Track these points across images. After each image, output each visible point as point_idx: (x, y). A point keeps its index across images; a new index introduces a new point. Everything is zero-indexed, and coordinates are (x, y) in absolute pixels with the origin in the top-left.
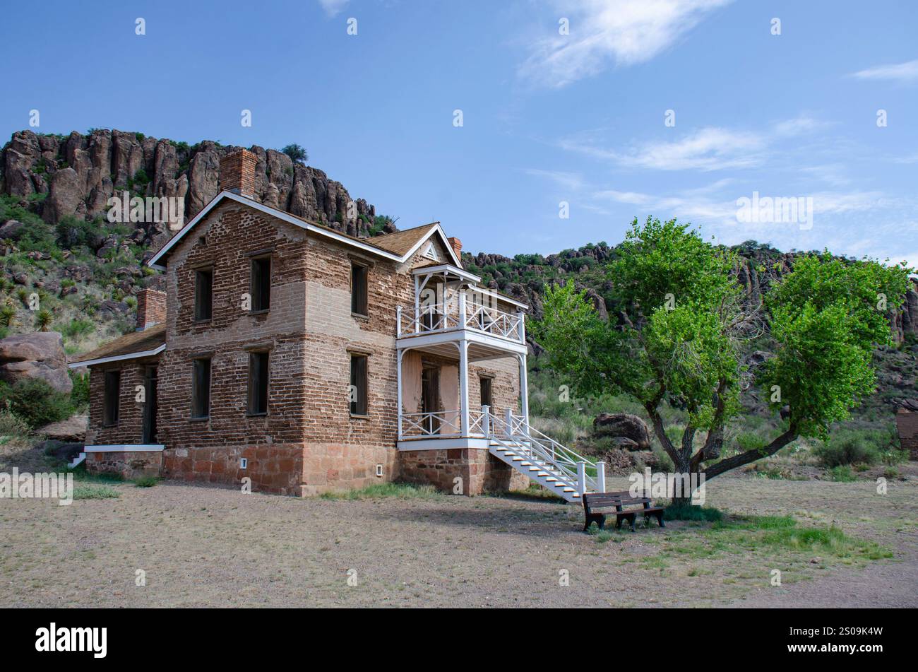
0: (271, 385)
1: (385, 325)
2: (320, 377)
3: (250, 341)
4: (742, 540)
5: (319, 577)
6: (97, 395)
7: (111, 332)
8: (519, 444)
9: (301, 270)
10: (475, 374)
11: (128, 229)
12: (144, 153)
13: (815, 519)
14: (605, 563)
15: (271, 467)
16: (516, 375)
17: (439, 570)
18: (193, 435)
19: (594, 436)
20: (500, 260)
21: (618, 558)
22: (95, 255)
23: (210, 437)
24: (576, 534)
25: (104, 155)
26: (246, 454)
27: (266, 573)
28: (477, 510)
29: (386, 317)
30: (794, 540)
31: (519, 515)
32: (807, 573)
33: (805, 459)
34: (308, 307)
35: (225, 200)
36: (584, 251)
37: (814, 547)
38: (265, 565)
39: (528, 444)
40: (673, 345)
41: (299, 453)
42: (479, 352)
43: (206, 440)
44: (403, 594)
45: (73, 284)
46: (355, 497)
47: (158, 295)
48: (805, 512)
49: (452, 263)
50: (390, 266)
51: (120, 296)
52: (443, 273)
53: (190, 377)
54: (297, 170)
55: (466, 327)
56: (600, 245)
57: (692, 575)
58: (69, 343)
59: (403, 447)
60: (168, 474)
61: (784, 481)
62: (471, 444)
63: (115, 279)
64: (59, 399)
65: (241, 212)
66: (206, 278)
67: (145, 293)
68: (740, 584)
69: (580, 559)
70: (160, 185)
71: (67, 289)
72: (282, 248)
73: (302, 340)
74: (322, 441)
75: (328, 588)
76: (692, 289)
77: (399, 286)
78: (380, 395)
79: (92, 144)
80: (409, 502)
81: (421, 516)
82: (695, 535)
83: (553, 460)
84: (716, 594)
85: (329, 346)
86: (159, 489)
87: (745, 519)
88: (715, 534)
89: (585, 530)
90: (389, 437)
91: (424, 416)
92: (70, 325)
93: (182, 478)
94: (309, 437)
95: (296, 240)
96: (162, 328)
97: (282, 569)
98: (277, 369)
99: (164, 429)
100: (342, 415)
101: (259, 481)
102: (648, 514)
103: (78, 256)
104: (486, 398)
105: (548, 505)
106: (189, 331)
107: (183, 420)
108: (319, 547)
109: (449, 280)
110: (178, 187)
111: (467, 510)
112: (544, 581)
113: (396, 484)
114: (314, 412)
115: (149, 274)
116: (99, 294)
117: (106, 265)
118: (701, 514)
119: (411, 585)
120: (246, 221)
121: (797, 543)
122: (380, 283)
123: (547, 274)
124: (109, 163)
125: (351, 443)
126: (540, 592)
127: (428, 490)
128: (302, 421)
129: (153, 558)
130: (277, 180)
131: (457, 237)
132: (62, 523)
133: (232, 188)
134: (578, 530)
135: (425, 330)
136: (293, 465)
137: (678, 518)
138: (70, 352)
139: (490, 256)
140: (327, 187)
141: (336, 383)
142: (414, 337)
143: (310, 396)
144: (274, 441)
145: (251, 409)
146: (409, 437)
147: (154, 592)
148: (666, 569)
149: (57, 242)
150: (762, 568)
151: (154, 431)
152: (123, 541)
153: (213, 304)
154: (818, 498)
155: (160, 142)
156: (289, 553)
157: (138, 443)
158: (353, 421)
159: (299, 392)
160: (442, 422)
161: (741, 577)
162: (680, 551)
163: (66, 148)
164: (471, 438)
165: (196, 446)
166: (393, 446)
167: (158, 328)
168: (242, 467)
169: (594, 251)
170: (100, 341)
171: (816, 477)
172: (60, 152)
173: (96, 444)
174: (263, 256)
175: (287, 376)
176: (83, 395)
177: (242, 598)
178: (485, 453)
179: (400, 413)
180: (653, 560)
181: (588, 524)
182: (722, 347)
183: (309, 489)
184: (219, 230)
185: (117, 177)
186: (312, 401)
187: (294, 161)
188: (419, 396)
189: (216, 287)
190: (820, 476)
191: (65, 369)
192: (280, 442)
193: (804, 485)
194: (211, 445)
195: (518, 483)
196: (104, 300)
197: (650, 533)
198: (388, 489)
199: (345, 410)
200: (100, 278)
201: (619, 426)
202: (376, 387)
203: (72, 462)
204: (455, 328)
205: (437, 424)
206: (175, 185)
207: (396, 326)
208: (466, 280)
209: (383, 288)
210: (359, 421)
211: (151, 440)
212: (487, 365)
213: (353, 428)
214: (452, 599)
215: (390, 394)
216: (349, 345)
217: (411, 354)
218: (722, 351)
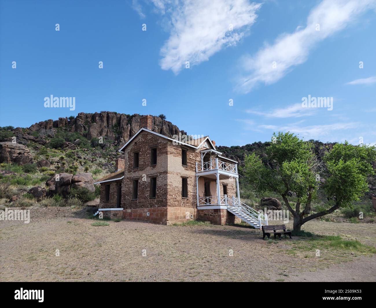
0: (157, 188)
1: (193, 168)
2: (172, 185)
3: (151, 174)
4: (322, 245)
5: (174, 254)
6: (102, 192)
7: (107, 173)
8: (237, 208)
9: (166, 151)
10: (221, 184)
11: (112, 141)
12: (117, 118)
13: (348, 237)
14: (272, 251)
15: (157, 215)
16: (235, 184)
17: (214, 252)
18: (133, 205)
19: (261, 205)
20: (226, 148)
21: (277, 249)
22: (102, 149)
23: (138, 205)
24: (260, 240)
25: (105, 119)
26: (149, 211)
27: (157, 252)
28: (225, 230)
29: (193, 166)
30: (343, 245)
31: (239, 233)
32: (350, 258)
33: (339, 215)
34: (168, 163)
35: (143, 130)
36: (254, 144)
37: (351, 248)
38: (156, 249)
39: (241, 208)
40: (291, 174)
41: (166, 211)
42: (223, 177)
43: (137, 207)
44: (203, 261)
45: (96, 158)
46: (184, 225)
47: (122, 161)
48: (344, 235)
49: (213, 149)
50: (193, 150)
51: (110, 161)
52: (210, 152)
53: (132, 186)
54: (163, 122)
55: (218, 169)
56: (259, 142)
57: (306, 257)
58: (94, 176)
59: (199, 208)
60: (125, 217)
61: (332, 223)
62: (221, 207)
63: (108, 156)
64: (91, 194)
65: (147, 134)
66: (137, 155)
67: (118, 160)
68: (325, 262)
69: (263, 249)
70: (122, 128)
71: (94, 160)
72: (160, 145)
73: (167, 173)
74: (173, 206)
75: (178, 258)
76: (297, 155)
77: (196, 156)
78: (191, 191)
79: (101, 116)
80: (202, 227)
81: (206, 232)
82: (304, 242)
83: (249, 213)
84: (317, 265)
85: (175, 175)
86: (121, 222)
87: (322, 237)
88: (311, 242)
89: (263, 238)
90: (194, 205)
91: (205, 198)
92: (95, 170)
93: (129, 219)
94: (169, 205)
95: (165, 142)
96: (123, 170)
97: (162, 251)
98: (159, 183)
99: (124, 203)
100: (180, 197)
101: (153, 220)
102: (285, 234)
103: (97, 149)
104: (225, 192)
105: (249, 229)
106: (131, 171)
107: (130, 200)
108: (174, 243)
109: (212, 154)
110: (127, 128)
111: (221, 230)
112: (252, 257)
113: (197, 221)
114: (171, 197)
115: (119, 154)
116: (103, 161)
117: (106, 152)
118: (305, 234)
119: (206, 257)
120: (149, 137)
121: (344, 246)
122: (191, 155)
123: (241, 152)
124: (107, 121)
125: (183, 207)
126: (251, 262)
127: (208, 223)
128: (167, 200)
129: (120, 247)
130: (157, 125)
131: (214, 141)
132: (91, 234)
133: (144, 127)
134: (261, 238)
135: (205, 170)
136: (164, 214)
137: (297, 235)
138: (94, 179)
139: (223, 147)
140: (172, 127)
141: (178, 187)
142: (202, 172)
143: (169, 191)
144: (158, 206)
145: (151, 196)
146: (201, 205)
147: (120, 259)
148: (296, 255)
149: (91, 145)
150: (332, 256)
151: (120, 204)
152: (110, 241)
153: (139, 163)
154: (347, 229)
155: (122, 114)
156: (164, 245)
157: (115, 208)
158: (183, 200)
159: (166, 190)
160: (211, 200)
161: (325, 259)
162: (299, 248)
163: (94, 117)
164: (221, 205)
165: (133, 208)
166: (196, 208)
167: (122, 171)
168: (148, 215)
169: (257, 144)
170: (104, 175)
171: (344, 221)
172: (92, 119)
173: (102, 208)
174: (155, 148)
175: (162, 185)
176: (98, 192)
177: (149, 261)
178: (226, 211)
179: (198, 197)
180: (290, 251)
181: (264, 236)
182: (309, 175)
183: (169, 223)
184: (141, 140)
185: (109, 125)
186: (170, 193)
187: (162, 119)
188: (204, 191)
189: (140, 158)
190: (345, 221)
191: (93, 185)
192: (160, 207)
193: (340, 224)
194: (138, 208)
195: (238, 221)
196: (105, 163)
197: (287, 241)
198: (195, 222)
199: (180, 196)
200: (104, 156)
201: (269, 202)
202: (190, 188)
203: (95, 214)
204: (214, 169)
205: (210, 201)
206: (126, 127)
207: (196, 169)
208: (218, 154)
209: (192, 157)
210: (185, 200)
211: (119, 207)
212: (225, 181)
213: (183, 202)
214: (220, 263)
215: (195, 191)
216: (181, 175)
217: (201, 178)
218: (309, 176)
